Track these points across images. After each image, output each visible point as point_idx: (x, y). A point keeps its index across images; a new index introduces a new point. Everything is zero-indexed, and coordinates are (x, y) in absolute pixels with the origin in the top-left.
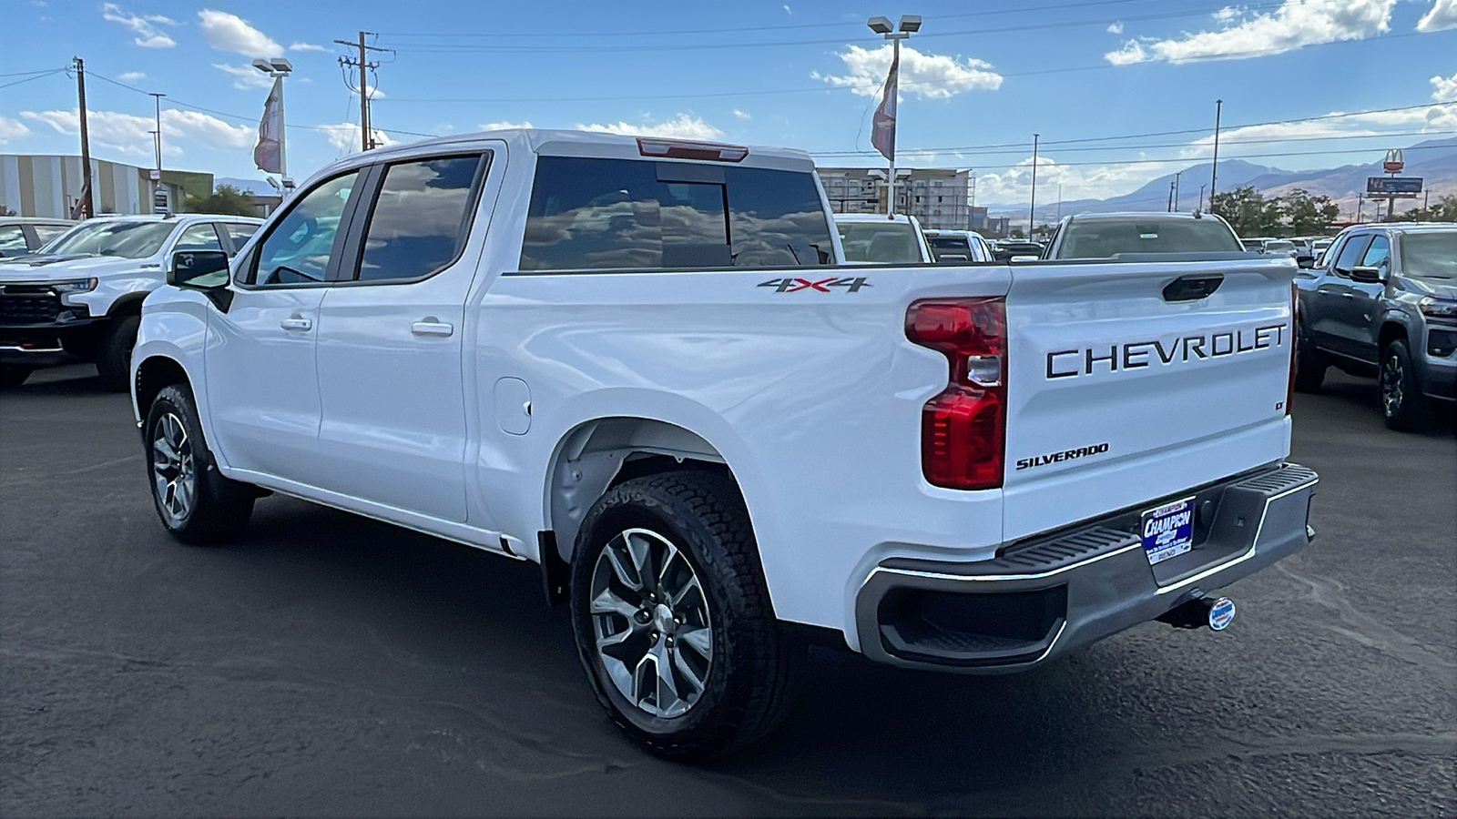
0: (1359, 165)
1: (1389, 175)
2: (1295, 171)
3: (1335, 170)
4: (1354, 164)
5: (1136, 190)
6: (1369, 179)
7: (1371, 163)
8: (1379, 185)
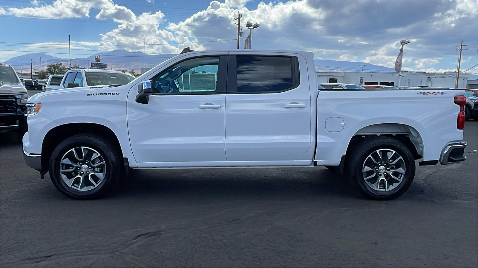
0: (82, 58)
1: (97, 62)
2: (62, 59)
3: (75, 59)
4: (80, 58)
5: (6, 61)
6: (91, 63)
7: (86, 58)
8: (94, 65)
